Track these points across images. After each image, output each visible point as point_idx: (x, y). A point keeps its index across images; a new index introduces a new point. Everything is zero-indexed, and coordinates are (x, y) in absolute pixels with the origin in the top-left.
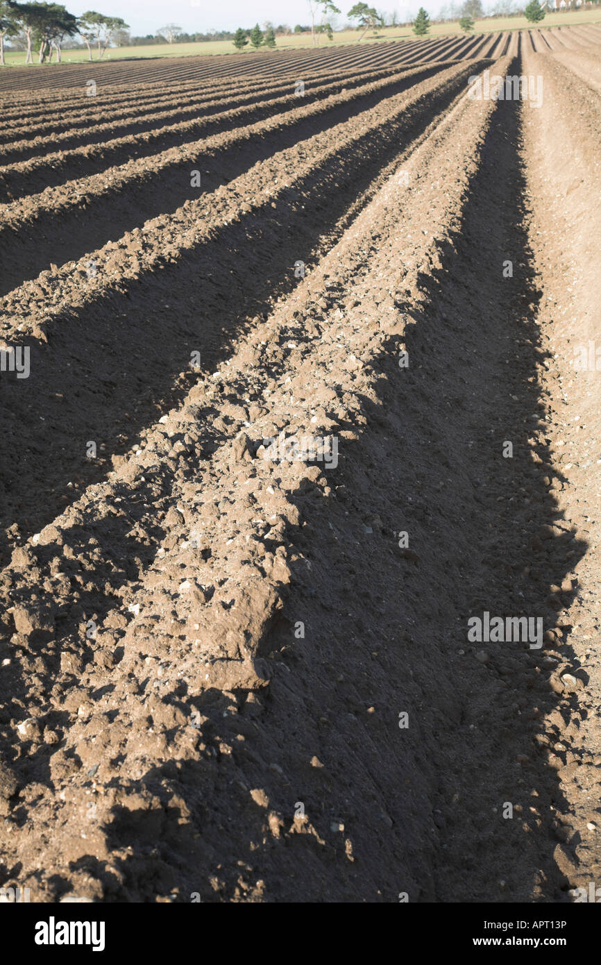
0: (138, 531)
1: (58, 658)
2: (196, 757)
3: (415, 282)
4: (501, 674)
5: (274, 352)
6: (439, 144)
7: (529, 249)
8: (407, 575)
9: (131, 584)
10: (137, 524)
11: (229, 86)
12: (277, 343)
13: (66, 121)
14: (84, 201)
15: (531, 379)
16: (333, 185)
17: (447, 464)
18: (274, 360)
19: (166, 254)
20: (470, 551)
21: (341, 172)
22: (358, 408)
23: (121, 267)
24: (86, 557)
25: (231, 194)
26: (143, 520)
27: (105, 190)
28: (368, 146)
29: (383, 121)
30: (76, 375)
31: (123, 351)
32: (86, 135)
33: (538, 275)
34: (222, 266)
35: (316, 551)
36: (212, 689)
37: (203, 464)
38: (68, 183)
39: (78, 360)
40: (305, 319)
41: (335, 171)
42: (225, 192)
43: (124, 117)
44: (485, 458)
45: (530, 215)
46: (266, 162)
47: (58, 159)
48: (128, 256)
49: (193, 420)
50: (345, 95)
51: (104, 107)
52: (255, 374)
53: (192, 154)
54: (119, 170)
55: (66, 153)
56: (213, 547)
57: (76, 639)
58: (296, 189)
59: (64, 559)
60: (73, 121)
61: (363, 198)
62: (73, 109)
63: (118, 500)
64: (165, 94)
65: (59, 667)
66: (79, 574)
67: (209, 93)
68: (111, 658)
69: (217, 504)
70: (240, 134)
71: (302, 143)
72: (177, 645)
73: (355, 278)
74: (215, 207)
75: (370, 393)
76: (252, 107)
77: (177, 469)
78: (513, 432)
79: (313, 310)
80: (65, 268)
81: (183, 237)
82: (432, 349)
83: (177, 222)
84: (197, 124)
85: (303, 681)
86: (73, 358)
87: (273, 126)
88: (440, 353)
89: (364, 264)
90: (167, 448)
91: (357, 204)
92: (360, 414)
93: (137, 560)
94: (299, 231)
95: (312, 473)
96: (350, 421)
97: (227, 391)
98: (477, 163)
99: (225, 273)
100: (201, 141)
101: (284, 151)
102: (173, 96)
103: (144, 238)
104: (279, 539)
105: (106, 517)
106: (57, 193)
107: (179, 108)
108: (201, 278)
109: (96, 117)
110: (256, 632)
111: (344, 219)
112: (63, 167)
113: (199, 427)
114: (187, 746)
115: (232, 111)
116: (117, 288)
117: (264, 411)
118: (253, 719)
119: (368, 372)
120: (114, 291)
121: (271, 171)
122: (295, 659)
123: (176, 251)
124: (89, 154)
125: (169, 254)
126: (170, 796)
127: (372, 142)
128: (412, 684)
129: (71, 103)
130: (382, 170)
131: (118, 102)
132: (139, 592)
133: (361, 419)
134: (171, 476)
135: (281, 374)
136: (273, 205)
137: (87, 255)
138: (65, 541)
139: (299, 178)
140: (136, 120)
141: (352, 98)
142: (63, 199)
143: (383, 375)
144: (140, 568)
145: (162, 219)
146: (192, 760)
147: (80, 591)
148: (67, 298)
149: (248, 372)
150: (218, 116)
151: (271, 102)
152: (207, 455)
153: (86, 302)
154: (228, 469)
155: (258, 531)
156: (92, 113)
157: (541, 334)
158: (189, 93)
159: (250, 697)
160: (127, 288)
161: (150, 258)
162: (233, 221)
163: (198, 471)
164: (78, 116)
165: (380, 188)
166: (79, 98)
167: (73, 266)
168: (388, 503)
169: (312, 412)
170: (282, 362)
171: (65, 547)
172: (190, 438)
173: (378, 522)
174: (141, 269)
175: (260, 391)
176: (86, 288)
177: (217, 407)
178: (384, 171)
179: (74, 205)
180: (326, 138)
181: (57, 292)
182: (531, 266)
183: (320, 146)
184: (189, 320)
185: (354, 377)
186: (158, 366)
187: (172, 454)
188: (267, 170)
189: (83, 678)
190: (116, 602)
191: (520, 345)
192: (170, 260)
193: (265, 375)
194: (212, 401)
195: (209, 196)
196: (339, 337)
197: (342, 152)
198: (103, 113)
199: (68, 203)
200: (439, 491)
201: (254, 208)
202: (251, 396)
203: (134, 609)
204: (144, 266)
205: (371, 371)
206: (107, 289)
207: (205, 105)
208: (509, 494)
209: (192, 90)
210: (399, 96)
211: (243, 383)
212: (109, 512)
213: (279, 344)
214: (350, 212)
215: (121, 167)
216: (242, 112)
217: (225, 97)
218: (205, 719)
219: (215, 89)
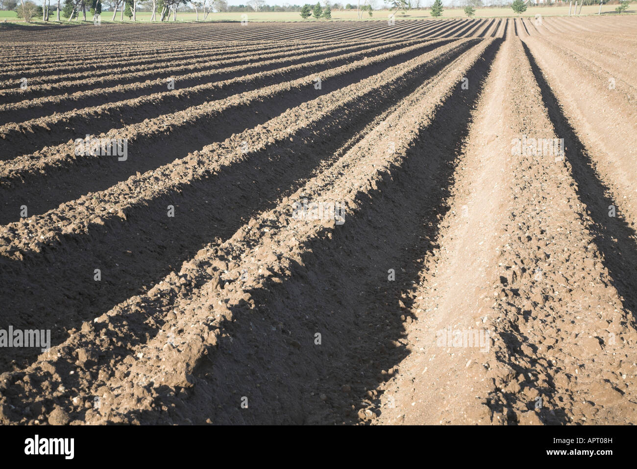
0: (151, 321)
1: (97, 374)
2: (150, 409)
3: (353, 198)
4: (333, 407)
5: (255, 233)
6: (413, 104)
7: (453, 179)
8: (291, 353)
9: (141, 345)
10: (151, 318)
11: (289, 48)
12: (257, 228)
13: (169, 69)
14: (168, 129)
15: (419, 261)
16: (338, 127)
17: (340, 303)
18: (254, 238)
19: (212, 169)
20: (340, 349)
21: (345, 118)
22: (287, 266)
23: (181, 176)
24: (120, 330)
25: (264, 131)
26: (155, 316)
27: (183, 122)
28: (369, 101)
29: (383, 83)
30: (142, 240)
31: (173, 228)
32: (181, 80)
33: (452, 196)
34: (249, 178)
35: (238, 335)
36: (165, 385)
37: (195, 290)
38: (160, 117)
39: (144, 232)
40: (280, 215)
41: (341, 117)
42: (260, 129)
43: (210, 68)
44: (368, 302)
45: (463, 156)
46: (293, 109)
47: (158, 98)
48: (187, 168)
49: (195, 268)
50: (366, 61)
51: (198, 59)
52: (239, 245)
53: (247, 100)
54: (196, 109)
55: (164, 94)
56: (185, 329)
57: (108, 366)
58: (310, 129)
59: (108, 330)
60: (174, 69)
61: (358, 136)
62: (176, 59)
63: (143, 304)
64: (243, 51)
65: (98, 378)
66: (114, 337)
67: (274, 52)
68: (123, 375)
69: (194, 310)
70: (284, 87)
71: (322, 96)
72: (155, 369)
73: (322, 192)
74: (251, 139)
75: (298, 259)
76: (299, 66)
77: (179, 292)
78: (393, 289)
79: (288, 210)
80: (146, 175)
81: (226, 158)
82: (353, 237)
83: (223, 148)
84: (258, 77)
85: (214, 390)
86: (141, 230)
87: (308, 82)
88: (358, 240)
89: (331, 183)
90: (176, 281)
91: (352, 140)
92: (288, 270)
93: (147, 334)
94: (307, 157)
95: (246, 297)
96: (281, 273)
97: (219, 253)
98: (431, 120)
99: (250, 183)
100: (256, 91)
101: (309, 102)
102: (248, 53)
103: (200, 157)
104: (217, 326)
105: (135, 312)
106: (152, 123)
107: (249, 64)
108: (233, 185)
109: (191, 67)
110: (193, 364)
111: (341, 150)
112: (161, 103)
113: (198, 271)
114: (146, 404)
115: (285, 69)
116: (175, 189)
117: (237, 265)
118: (182, 399)
119: (301, 248)
120: (173, 190)
121: (296, 115)
122: (212, 380)
123: (218, 168)
124: (179, 95)
125: (214, 169)
126: (133, 419)
127: (373, 98)
128: (277, 402)
129: (177, 54)
130: (376, 117)
131: (209, 55)
132: (144, 349)
133: (288, 273)
134: (175, 295)
135: (255, 246)
136: (291, 139)
137: (161, 167)
138: (110, 321)
139: (313, 122)
140: (217, 71)
141: (370, 64)
142: (155, 128)
143: (310, 250)
144: (148, 338)
145: (215, 145)
146: (147, 410)
147: (114, 345)
148: (144, 193)
149: (235, 244)
150: (274, 71)
151: (314, 63)
152: (198, 286)
153: (155, 197)
154: (207, 294)
155: (208, 321)
156: (190, 64)
157: (439, 234)
158: (260, 52)
159: (182, 390)
160: (181, 189)
161: (200, 171)
162: (261, 149)
163: (191, 294)
164: (179, 65)
165: (372, 130)
166: (183, 51)
167: (151, 173)
168: (292, 317)
169: (261, 267)
170: (258, 239)
171: (110, 324)
172: (190, 277)
173: (281, 326)
174: (193, 178)
175: (240, 255)
176: (156, 188)
177: (211, 262)
178: (377, 118)
179: (161, 132)
180: (340, 94)
181: (138, 189)
182: (449, 190)
183: (334, 99)
184: (219, 211)
185: (291, 250)
186: (195, 238)
187: (178, 284)
188: (292, 115)
189: (108, 383)
190: (132, 352)
191: (421, 240)
192: (213, 173)
193: (245, 246)
194: (208, 258)
195: (249, 131)
196: (295, 227)
197: (348, 105)
198: (196, 64)
199: (157, 131)
200: (329, 316)
201: (277, 141)
202: (233, 257)
203: (140, 355)
204: (195, 176)
205: (303, 247)
206: (169, 189)
207: (267, 62)
208: (377, 323)
209: (263, 49)
210: (401, 65)
211: (230, 250)
212: (137, 310)
213: (258, 229)
214: (346, 145)
215: (198, 107)
216: (291, 69)
217: (284, 57)
218: (158, 395)
219: (279, 49)
